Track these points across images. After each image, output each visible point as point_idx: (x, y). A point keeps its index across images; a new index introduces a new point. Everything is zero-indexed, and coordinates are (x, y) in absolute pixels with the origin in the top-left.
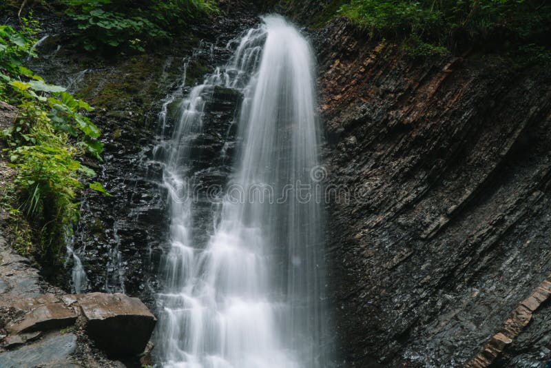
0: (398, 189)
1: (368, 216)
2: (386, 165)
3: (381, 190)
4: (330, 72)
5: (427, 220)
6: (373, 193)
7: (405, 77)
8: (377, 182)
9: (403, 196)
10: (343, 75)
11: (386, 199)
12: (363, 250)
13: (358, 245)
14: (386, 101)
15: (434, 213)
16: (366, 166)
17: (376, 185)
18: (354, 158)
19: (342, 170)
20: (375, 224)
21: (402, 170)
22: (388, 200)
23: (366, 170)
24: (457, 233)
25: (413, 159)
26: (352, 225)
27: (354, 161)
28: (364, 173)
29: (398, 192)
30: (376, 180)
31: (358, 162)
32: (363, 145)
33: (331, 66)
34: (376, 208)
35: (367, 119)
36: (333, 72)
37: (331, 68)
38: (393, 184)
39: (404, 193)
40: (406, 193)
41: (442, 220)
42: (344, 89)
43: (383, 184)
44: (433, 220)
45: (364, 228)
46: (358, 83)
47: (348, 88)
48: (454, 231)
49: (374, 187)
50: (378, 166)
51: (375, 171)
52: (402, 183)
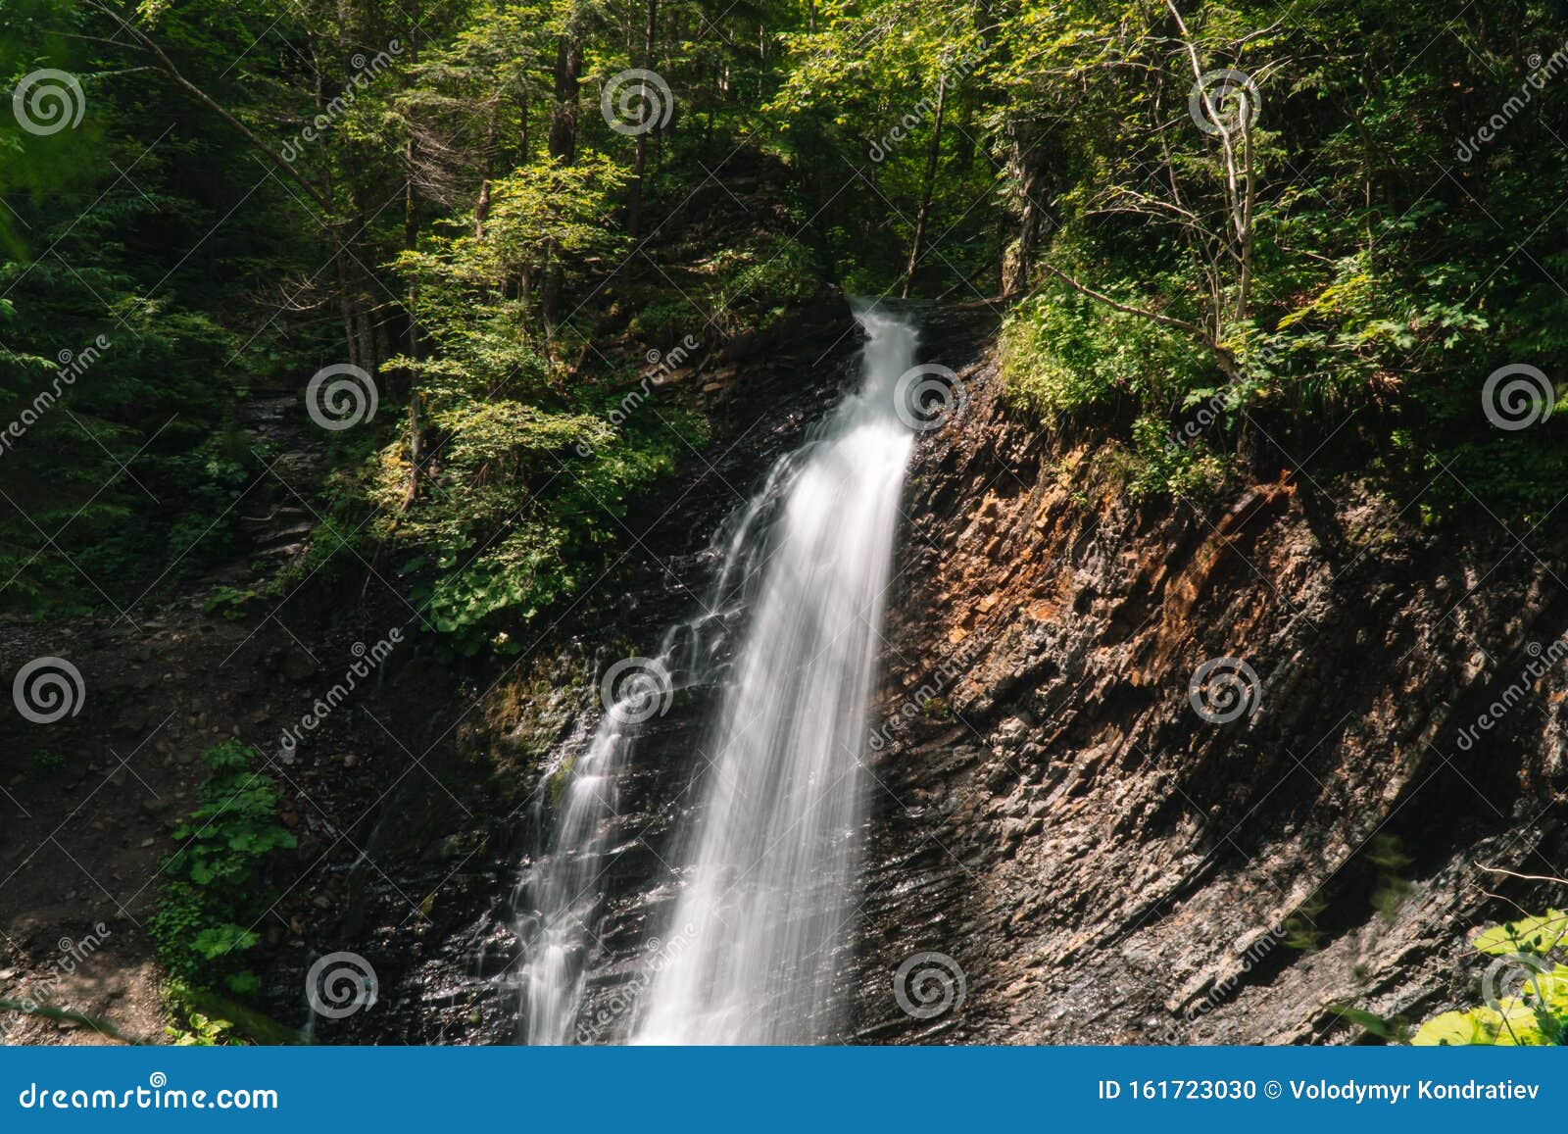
0: (1131, 859)
1: (1050, 931)
2: (1106, 787)
3: (1088, 860)
4: (969, 532)
5: (1182, 965)
6: (1062, 873)
7: (1129, 549)
8: (1075, 840)
9: (1141, 880)
10: (1004, 536)
11: (1096, 888)
12: (1012, 1031)
13: (1004, 1017)
14: (1089, 619)
15: (1208, 943)
16: (1059, 790)
17: (1074, 849)
18: (1025, 771)
19: (997, 804)
20: (1062, 955)
21: (1138, 809)
22: (1101, 891)
23: (1057, 800)
24: (1264, 1008)
25: (1163, 781)
26: (1005, 958)
27: (1025, 779)
28: (1053, 809)
29: (1130, 870)
30: (1076, 834)
31: (1036, 780)
32: (1048, 734)
33: (970, 516)
34: (1067, 915)
35: (1048, 669)
36: (975, 534)
37: (972, 521)
38: (1121, 843)
39: (1145, 872)
40: (1153, 869)
41: (1227, 968)
42: (1006, 574)
43: (1094, 844)
44: (1199, 964)
45: (1037, 964)
46: (1037, 557)
47: (1016, 569)
48: (1258, 999)
49: (1069, 855)
50: (1091, 789)
51: (1079, 802)
52: (1144, 841)
